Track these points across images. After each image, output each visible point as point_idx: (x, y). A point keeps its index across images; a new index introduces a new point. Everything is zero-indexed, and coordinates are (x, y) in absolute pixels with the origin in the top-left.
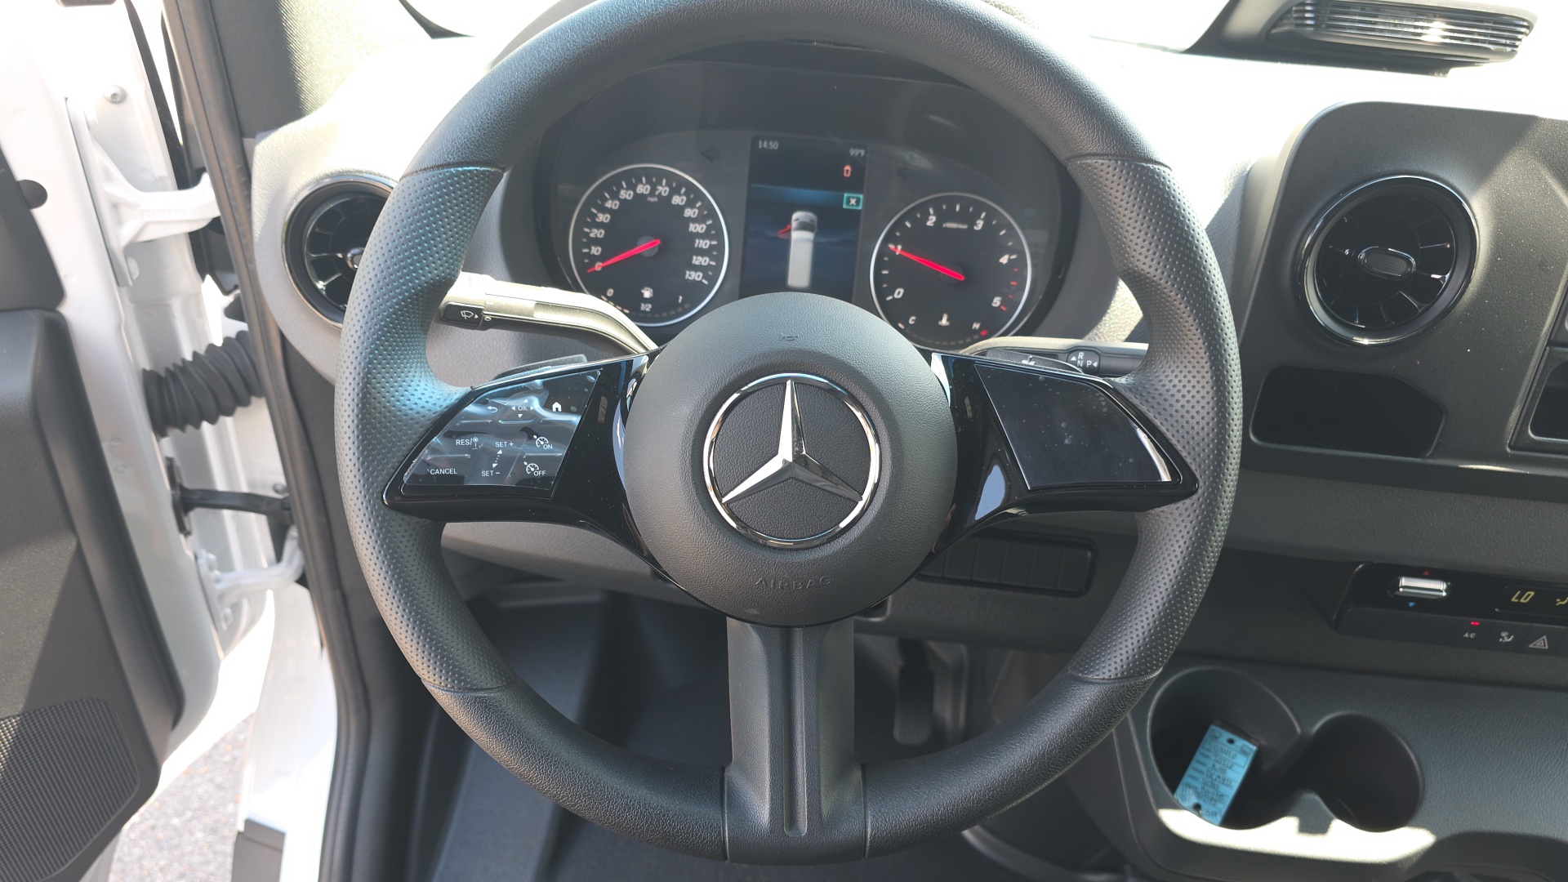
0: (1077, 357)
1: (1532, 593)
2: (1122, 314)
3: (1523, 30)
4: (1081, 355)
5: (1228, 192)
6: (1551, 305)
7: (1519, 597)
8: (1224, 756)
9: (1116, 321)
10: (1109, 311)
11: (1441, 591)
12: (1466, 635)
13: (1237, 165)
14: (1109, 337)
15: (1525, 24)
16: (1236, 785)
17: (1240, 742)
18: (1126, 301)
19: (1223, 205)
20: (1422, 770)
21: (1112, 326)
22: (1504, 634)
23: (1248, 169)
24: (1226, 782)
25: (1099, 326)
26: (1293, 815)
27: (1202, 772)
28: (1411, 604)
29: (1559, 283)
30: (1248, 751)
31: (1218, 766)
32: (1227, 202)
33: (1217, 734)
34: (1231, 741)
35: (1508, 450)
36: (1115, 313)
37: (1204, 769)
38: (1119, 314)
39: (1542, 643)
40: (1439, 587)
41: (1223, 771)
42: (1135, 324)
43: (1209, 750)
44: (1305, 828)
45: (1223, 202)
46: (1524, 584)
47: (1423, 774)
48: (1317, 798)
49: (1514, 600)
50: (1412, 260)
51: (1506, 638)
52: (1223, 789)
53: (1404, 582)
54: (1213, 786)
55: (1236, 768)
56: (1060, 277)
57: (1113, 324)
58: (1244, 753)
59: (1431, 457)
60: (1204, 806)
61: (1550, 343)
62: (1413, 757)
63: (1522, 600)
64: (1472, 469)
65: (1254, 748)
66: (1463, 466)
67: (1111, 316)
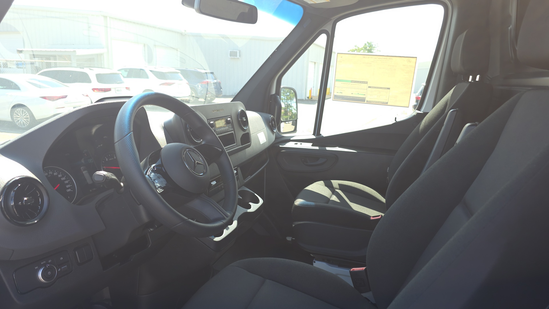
11: (215, 183)
26: (225, 228)
28: (214, 186)
44: (227, 230)
53: (212, 183)
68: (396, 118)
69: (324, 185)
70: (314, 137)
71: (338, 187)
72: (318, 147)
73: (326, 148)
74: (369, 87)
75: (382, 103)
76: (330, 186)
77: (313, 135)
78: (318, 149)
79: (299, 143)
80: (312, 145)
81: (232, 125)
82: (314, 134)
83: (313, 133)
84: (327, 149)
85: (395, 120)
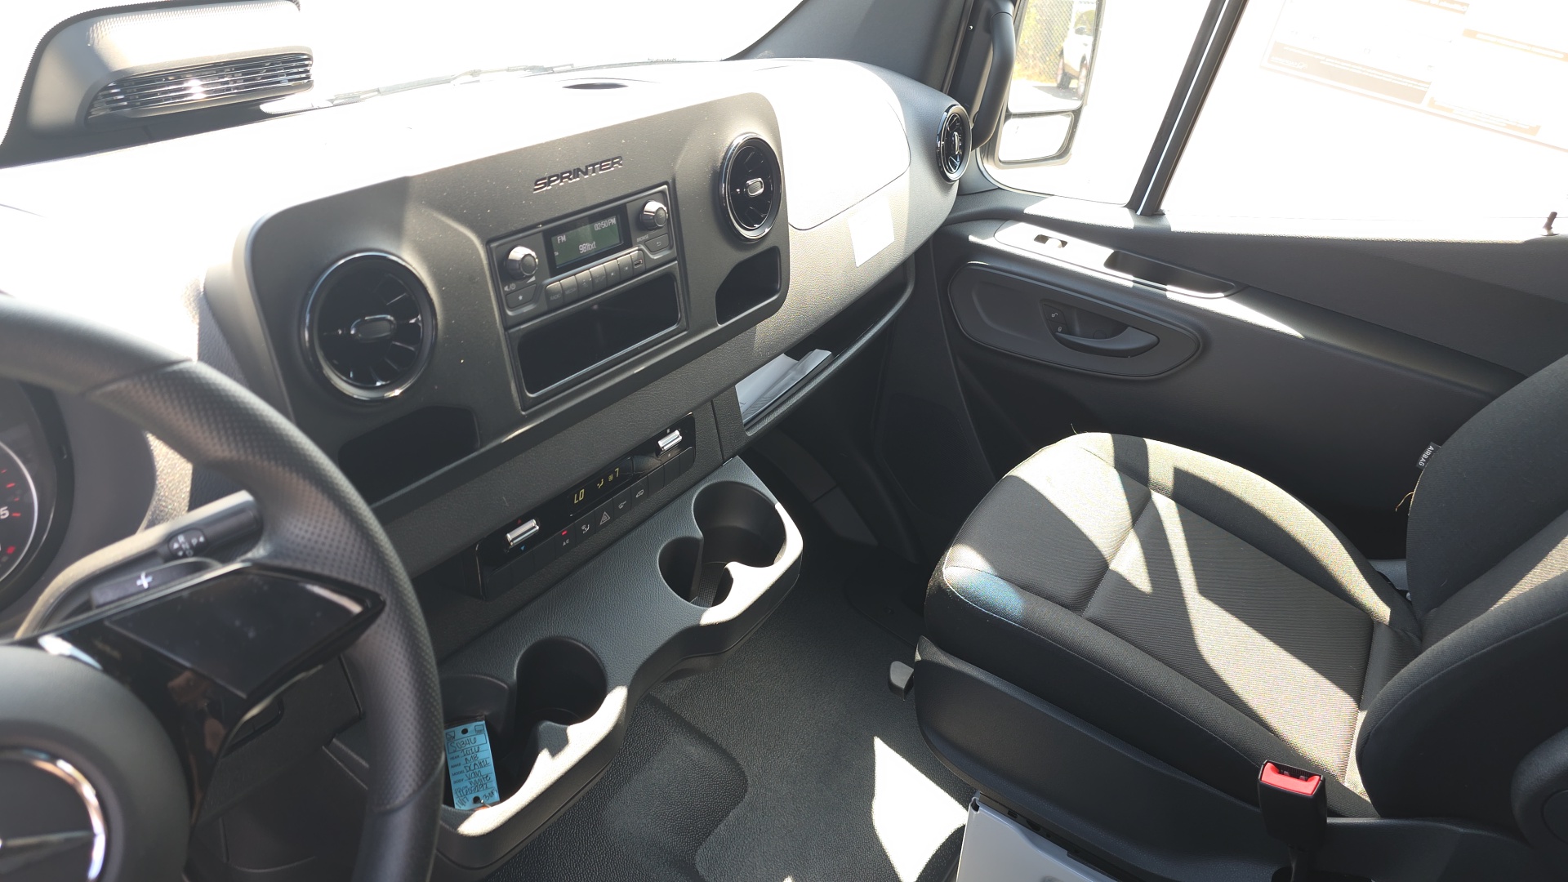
0: (177, 541)
1: (583, 490)
2: (172, 470)
3: (306, 62)
4: (181, 539)
5: (197, 316)
6: (491, 303)
7: (578, 498)
8: (468, 746)
9: (171, 478)
10: (158, 473)
11: (534, 527)
12: (564, 544)
13: (187, 288)
14: (174, 496)
15: (305, 57)
16: (491, 761)
17: (471, 727)
18: (168, 456)
19: (200, 329)
20: (591, 650)
21: (170, 485)
22: (583, 528)
23: (202, 290)
24: (482, 764)
25: (157, 491)
26: (543, 749)
27: (461, 772)
28: (523, 548)
29: (488, 287)
30: (481, 728)
31: (469, 757)
32: (200, 324)
33: (452, 734)
34: (465, 731)
35: (523, 413)
36: (165, 472)
37: (461, 768)
38: (169, 471)
39: (606, 518)
40: (532, 526)
41: (475, 758)
42: (191, 472)
43: (455, 751)
44: (554, 752)
45: (197, 327)
46: (575, 489)
47: (594, 652)
48: (549, 723)
49: (576, 502)
50: (389, 317)
51: (586, 529)
52: (484, 771)
53: (509, 537)
54: (476, 775)
55: (481, 748)
56: (65, 457)
57: (170, 482)
58: (479, 732)
59: (482, 447)
60: (480, 795)
61: (506, 328)
62: (581, 645)
63: (580, 499)
64: (510, 439)
65: (484, 722)
66: (505, 440)
67: (164, 477)
68: (1553, 216)
69: (1111, 460)
70: (1126, 221)
71: (1168, 480)
72: (1131, 277)
73: (1168, 287)
74: (1470, 34)
75: (1509, 126)
76: (1133, 471)
77: (1127, 210)
78: (1131, 284)
79: (1056, 236)
80: (1112, 263)
81: (668, 234)
82: (1133, 205)
83: (1127, 200)
84: (1169, 295)
85: (1549, 226)
